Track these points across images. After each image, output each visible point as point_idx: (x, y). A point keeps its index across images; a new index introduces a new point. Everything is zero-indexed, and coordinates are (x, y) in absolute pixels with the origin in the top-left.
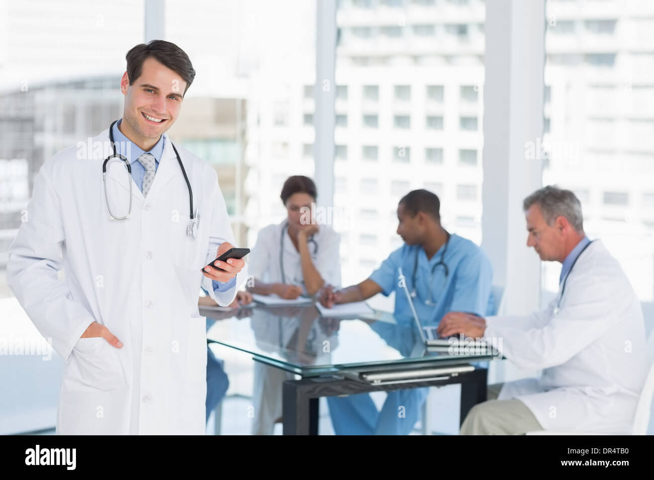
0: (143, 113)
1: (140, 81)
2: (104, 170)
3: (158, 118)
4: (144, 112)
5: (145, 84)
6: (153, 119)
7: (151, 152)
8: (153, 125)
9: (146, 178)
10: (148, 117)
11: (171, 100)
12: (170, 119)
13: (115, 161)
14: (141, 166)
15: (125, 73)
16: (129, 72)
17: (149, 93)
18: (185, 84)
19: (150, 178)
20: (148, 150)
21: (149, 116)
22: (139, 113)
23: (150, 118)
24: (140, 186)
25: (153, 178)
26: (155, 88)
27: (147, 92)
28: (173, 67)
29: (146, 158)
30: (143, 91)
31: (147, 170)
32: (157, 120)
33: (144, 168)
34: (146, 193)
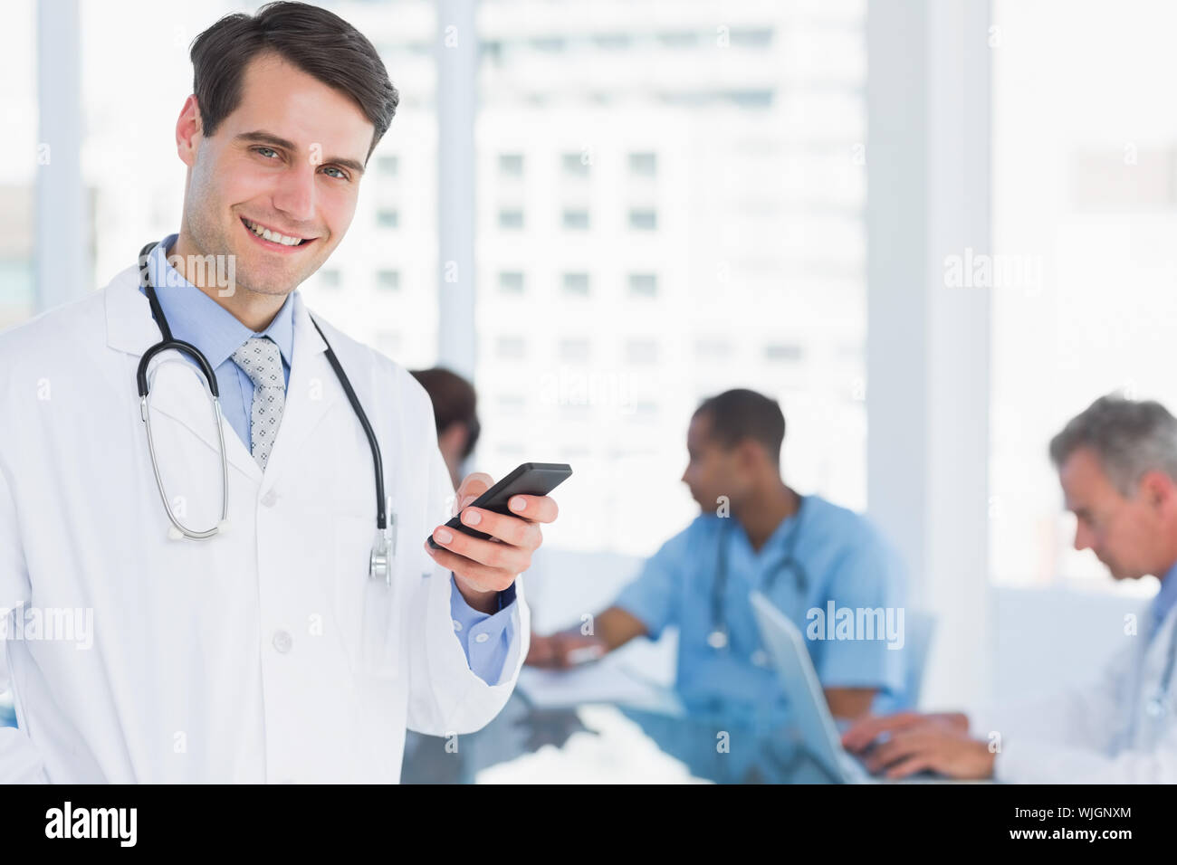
0: (245, 221)
1: (235, 124)
2: (143, 389)
3: (292, 236)
4: (249, 216)
5: (253, 130)
6: (276, 237)
7: (269, 332)
8: (276, 254)
9: (262, 411)
10: (260, 230)
11: (329, 177)
12: (326, 236)
13: (167, 361)
14: (241, 377)
15: (189, 102)
16: (203, 96)
17: (265, 158)
18: (370, 130)
19: (272, 410)
20: (262, 329)
21: (266, 228)
22: (235, 220)
23: (267, 234)
24: (245, 435)
25: (281, 410)
26: (283, 143)
27: (258, 155)
28: (340, 79)
29: (258, 351)
30: (244, 153)
31: (261, 388)
32: (287, 241)
33: (251, 380)
34: (265, 457)
